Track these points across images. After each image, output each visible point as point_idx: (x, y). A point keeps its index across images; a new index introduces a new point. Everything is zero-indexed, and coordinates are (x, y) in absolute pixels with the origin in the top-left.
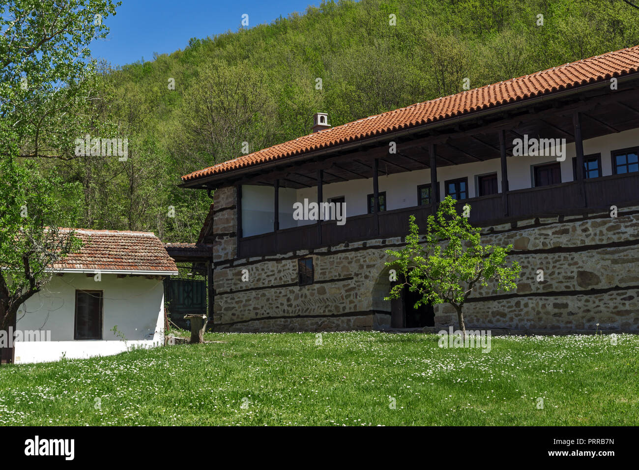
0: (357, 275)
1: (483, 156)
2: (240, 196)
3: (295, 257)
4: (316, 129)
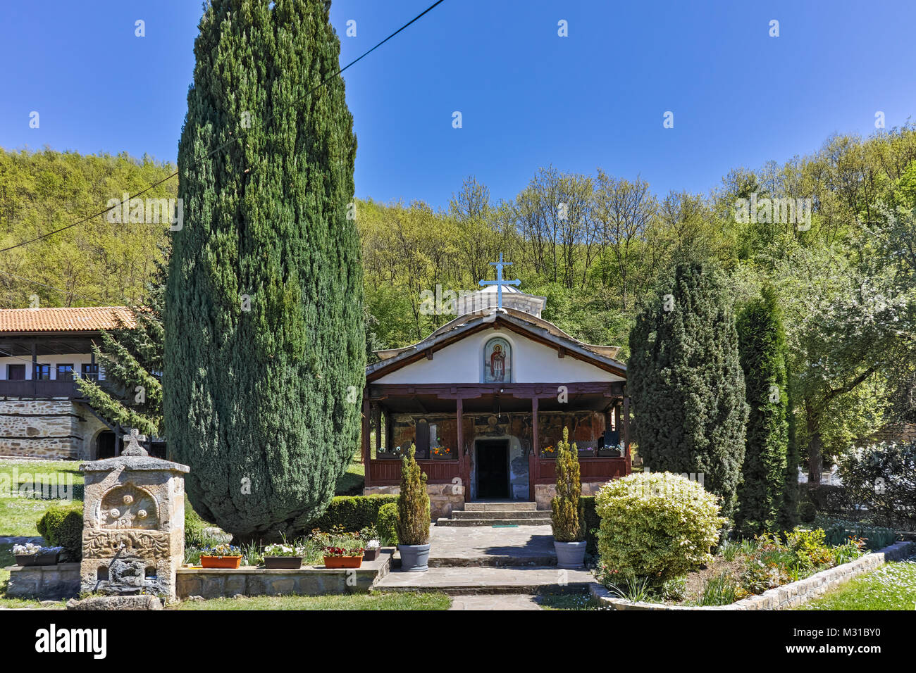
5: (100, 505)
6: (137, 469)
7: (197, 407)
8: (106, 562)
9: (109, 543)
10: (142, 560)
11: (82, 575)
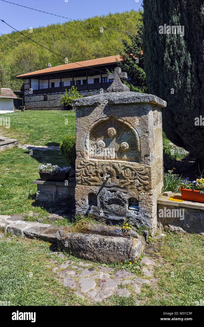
0: (57, 99)
1: (84, 76)
2: (30, 81)
3: (43, 95)
4: (48, 67)
5: (88, 137)
6: (119, 102)
7: (171, 50)
8: (96, 189)
9: (96, 172)
10: (125, 191)
11: (76, 199)
